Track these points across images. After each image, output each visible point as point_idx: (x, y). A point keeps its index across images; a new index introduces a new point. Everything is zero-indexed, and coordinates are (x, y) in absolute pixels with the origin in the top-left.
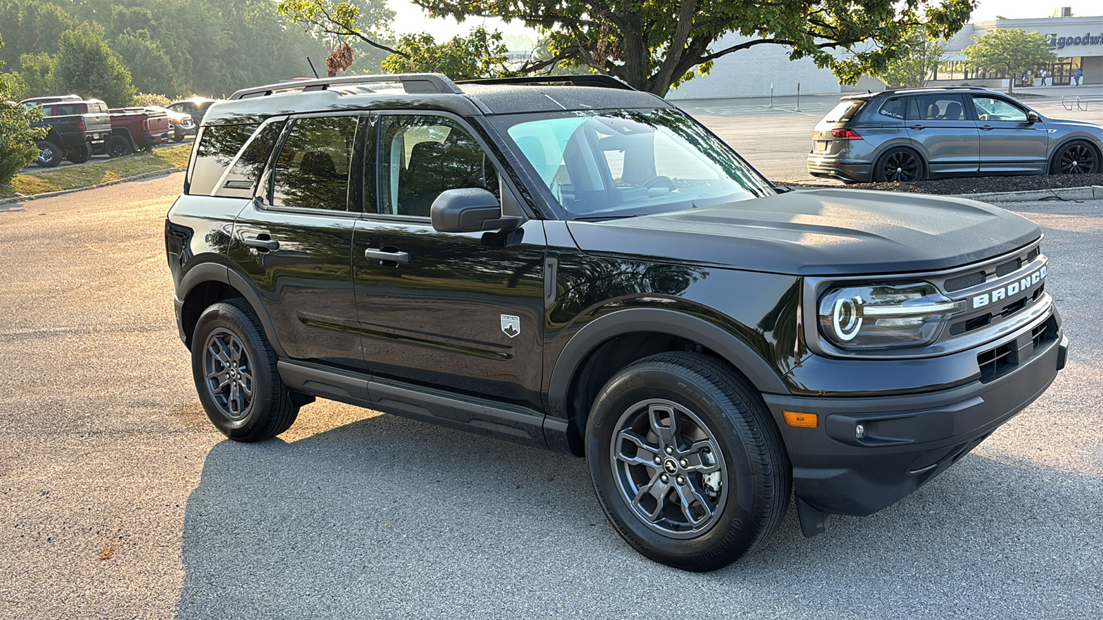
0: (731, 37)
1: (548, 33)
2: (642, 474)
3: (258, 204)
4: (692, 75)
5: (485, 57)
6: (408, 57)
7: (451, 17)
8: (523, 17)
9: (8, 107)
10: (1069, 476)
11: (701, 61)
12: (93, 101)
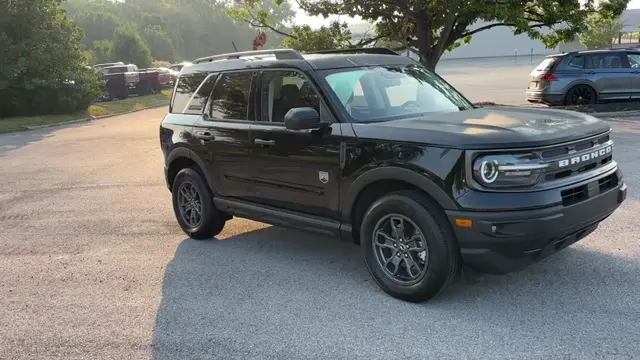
0: (479, 23)
1: (375, 23)
2: (388, 252)
3: (205, 117)
4: (458, 45)
5: (338, 37)
6: (296, 38)
7: (320, 15)
8: (360, 14)
9: (86, 69)
10: (630, 262)
11: (463, 36)
12: (131, 65)
